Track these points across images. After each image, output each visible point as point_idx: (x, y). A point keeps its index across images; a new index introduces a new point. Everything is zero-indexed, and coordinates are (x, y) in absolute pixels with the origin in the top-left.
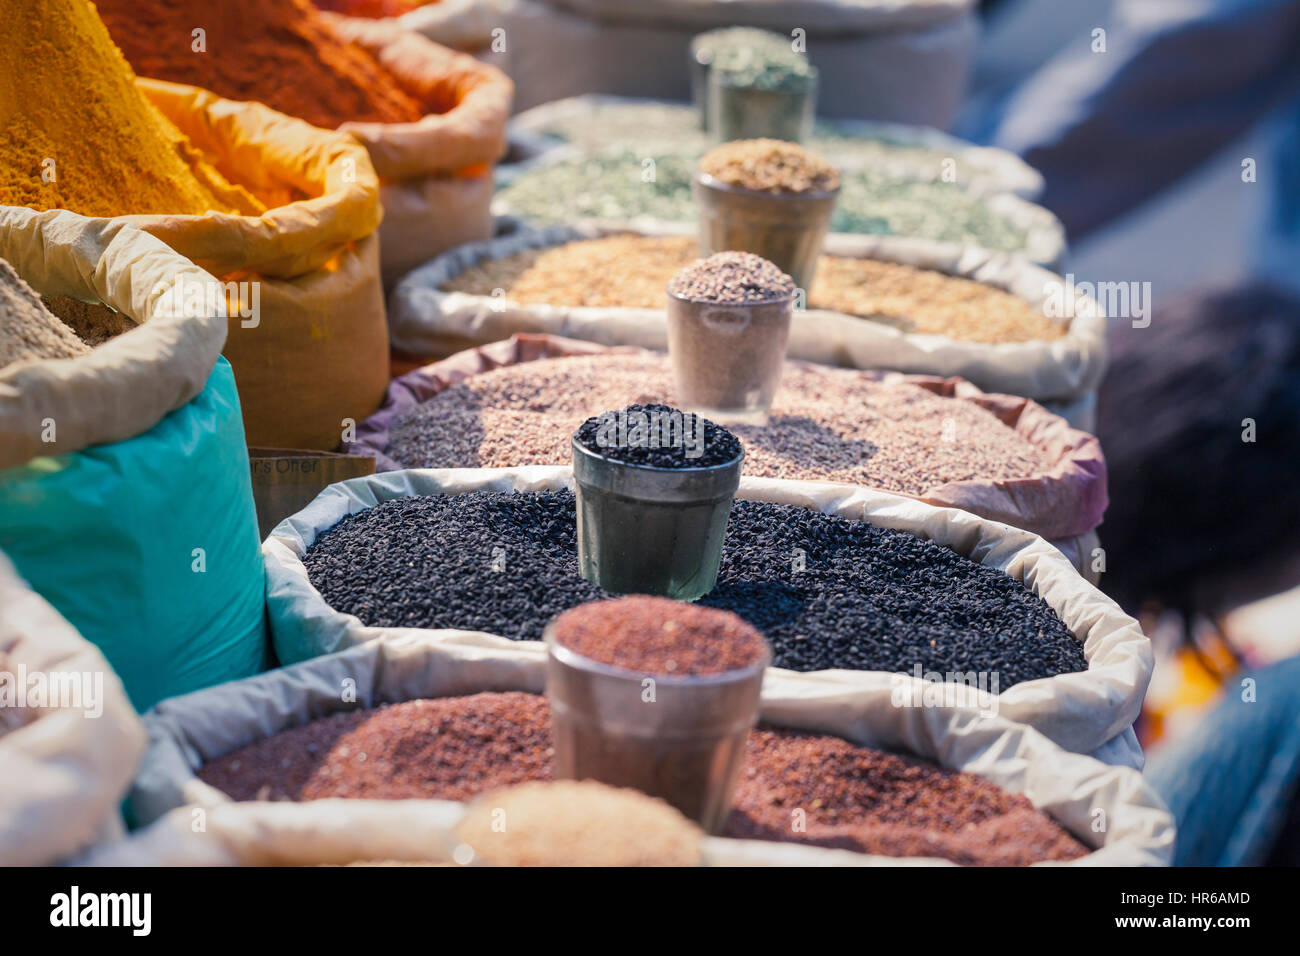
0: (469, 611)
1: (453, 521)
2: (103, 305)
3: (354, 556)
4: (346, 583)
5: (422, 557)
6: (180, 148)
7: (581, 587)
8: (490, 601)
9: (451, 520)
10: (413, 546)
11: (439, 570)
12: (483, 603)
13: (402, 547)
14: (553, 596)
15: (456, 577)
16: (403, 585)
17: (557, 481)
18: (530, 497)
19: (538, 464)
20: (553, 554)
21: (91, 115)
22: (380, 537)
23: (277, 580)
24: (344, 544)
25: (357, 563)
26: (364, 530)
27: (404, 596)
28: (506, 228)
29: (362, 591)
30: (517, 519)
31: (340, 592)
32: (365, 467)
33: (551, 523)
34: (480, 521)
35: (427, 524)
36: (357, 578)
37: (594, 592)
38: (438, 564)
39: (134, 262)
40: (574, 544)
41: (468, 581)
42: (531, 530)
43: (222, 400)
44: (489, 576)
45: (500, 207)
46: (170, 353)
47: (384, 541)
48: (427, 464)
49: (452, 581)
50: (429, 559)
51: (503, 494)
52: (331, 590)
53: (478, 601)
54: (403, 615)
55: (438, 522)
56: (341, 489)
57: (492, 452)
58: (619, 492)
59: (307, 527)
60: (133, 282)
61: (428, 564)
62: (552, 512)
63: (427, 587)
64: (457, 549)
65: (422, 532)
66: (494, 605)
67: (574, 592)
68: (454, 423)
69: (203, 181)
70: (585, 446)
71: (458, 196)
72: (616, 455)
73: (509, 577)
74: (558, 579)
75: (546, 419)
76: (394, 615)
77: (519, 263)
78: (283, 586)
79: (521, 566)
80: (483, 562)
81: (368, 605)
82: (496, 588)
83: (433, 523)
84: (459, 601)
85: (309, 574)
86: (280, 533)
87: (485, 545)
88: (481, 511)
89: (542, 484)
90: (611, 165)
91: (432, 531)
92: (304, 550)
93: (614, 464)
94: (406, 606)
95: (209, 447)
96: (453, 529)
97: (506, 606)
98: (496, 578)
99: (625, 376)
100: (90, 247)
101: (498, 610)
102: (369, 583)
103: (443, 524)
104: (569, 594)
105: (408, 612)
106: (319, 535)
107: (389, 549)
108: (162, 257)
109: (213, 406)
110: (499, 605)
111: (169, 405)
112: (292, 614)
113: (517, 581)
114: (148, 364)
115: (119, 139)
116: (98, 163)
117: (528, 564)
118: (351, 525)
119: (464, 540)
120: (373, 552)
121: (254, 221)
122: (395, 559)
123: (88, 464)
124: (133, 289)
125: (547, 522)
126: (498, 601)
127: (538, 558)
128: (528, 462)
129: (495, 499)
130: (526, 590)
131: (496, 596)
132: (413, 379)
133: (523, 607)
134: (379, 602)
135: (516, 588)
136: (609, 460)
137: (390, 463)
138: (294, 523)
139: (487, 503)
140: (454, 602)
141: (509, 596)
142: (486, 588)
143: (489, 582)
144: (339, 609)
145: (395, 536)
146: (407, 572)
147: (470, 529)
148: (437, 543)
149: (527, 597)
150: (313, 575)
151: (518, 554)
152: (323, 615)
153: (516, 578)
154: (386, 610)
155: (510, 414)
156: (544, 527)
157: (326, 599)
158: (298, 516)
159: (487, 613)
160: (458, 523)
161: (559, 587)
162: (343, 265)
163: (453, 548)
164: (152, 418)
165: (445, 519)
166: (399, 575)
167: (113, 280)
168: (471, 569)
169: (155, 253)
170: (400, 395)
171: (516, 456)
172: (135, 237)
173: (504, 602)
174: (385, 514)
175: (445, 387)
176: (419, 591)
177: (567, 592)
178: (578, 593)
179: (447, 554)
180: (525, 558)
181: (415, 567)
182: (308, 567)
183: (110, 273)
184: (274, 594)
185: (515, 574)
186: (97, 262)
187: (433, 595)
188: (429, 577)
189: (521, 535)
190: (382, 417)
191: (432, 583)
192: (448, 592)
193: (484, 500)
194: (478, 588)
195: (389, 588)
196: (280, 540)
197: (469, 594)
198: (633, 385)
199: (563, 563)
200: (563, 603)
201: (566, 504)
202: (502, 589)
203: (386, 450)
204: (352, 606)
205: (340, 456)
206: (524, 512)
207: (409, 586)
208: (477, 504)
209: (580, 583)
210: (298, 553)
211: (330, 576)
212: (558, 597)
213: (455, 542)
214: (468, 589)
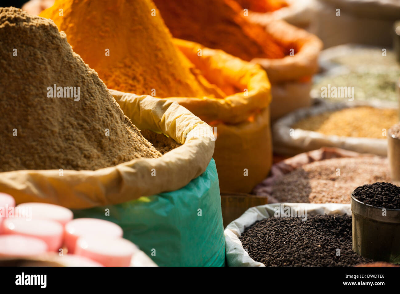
0: (308, 263)
1: (301, 226)
2: (163, 134)
3: (261, 238)
4: (258, 249)
5: (289, 240)
6: (191, 70)
7: (354, 255)
8: (317, 260)
9: (300, 225)
10: (285, 235)
11: (296, 246)
12: (314, 260)
13: (281, 236)
14: (343, 259)
15: (303, 249)
16: (281, 251)
17: (342, 210)
18: (332, 217)
19: (333, 203)
20: (341, 241)
21: (156, 56)
22: (272, 231)
23: (231, 247)
24: (257, 233)
25: (263, 241)
26: (265, 228)
27: (282, 256)
28: (317, 103)
29: (265, 253)
30: (326, 225)
31: (256, 253)
32: (264, 201)
33: (340, 228)
34: (312, 226)
35: (291, 226)
36: (263, 247)
37: (360, 258)
38: (296, 243)
39: (177, 118)
40: (349, 237)
41: (308, 251)
42: (332, 231)
43: (212, 175)
44: (317, 249)
45: (314, 94)
46: (194, 156)
47: (274, 233)
48: (289, 201)
49: (301, 250)
50: (292, 241)
51: (320, 215)
52: (252, 252)
53: (312, 259)
54: (282, 264)
55: (295, 226)
56: (254, 210)
57: (315, 197)
58: (370, 218)
59: (241, 225)
60: (177, 126)
61: (292, 243)
62: (341, 223)
63: (291, 253)
64: (303, 238)
65: (288, 230)
66: (319, 261)
67: (351, 258)
68: (299, 185)
69: (200, 84)
70: (356, 198)
71: (297, 90)
72: (370, 203)
73: (325, 250)
74: (344, 252)
75: (337, 184)
76: (278, 263)
77: (323, 118)
78: (233, 250)
79: (329, 246)
80: (314, 243)
81: (267, 258)
82: (320, 254)
83: (293, 226)
84: (304, 259)
85: (243, 244)
86: (231, 227)
87: (314, 236)
88: (312, 222)
89: (336, 211)
90: (360, 77)
91: (293, 230)
92: (240, 235)
93: (369, 206)
94: (283, 260)
95: (207, 194)
96: (302, 229)
97: (323, 262)
98: (319, 250)
99: (369, 168)
100: (159, 111)
101: (321, 263)
102: (267, 250)
103: (297, 226)
104: (349, 258)
105: (284, 262)
106: (246, 229)
107: (275, 236)
108: (188, 116)
109: (209, 178)
110: (321, 261)
111: (193, 177)
112: (237, 261)
113: (328, 252)
114: (185, 161)
115: (168, 66)
116: (159, 76)
117: (332, 245)
118: (259, 225)
119: (306, 234)
120: (268, 237)
121: (222, 102)
122: (278, 240)
123: (161, 200)
124: (176, 129)
125: (339, 227)
126: (320, 260)
127: (336, 243)
128: (330, 202)
129: (317, 217)
130: (332, 256)
131: (319, 258)
132: (281, 165)
133: (330, 263)
134: (272, 257)
135: (328, 254)
136: (367, 204)
137: (274, 200)
138: (236, 223)
139: (314, 219)
140: (302, 259)
141: (325, 258)
142: (315, 254)
143: (316, 252)
144: (255, 260)
145: (278, 230)
146: (283, 246)
147: (308, 229)
148: (295, 234)
149: (332, 259)
150: (244, 245)
151: (328, 240)
152: (249, 262)
153: (327, 250)
154: (275, 261)
155: (323, 182)
156: (338, 230)
157: (250, 255)
158: (238, 221)
159: (316, 264)
160: (303, 227)
161: (345, 255)
162: (256, 119)
163: (301, 237)
164: (186, 182)
165: (298, 225)
166: (280, 247)
167: (168, 125)
168: (309, 246)
169: (185, 115)
170: (276, 172)
171: (325, 199)
172: (177, 108)
173: (323, 260)
174: (273, 221)
175: (294, 169)
176: (288, 254)
177: (348, 257)
178: (353, 258)
179: (299, 239)
180: (331, 242)
181: (286, 244)
182: (242, 242)
183: (167, 122)
184: (229, 253)
185: (327, 249)
186: (162, 117)
187: (294, 256)
188: (292, 249)
189: (328, 232)
190: (269, 180)
191: (293, 251)
192: (300, 255)
193: (313, 218)
194: (312, 254)
195: (276, 252)
196: (231, 230)
197: (308, 256)
198: (372, 171)
199: (345, 245)
200: (347, 262)
201: (346, 220)
202: (322, 255)
203: (271, 194)
204: (261, 259)
205: (253, 196)
206: (329, 223)
207: (284, 252)
208: (311, 219)
209: (354, 254)
210: (238, 236)
211: (251, 246)
212: (345, 259)
213: (302, 234)
214: (308, 254)
